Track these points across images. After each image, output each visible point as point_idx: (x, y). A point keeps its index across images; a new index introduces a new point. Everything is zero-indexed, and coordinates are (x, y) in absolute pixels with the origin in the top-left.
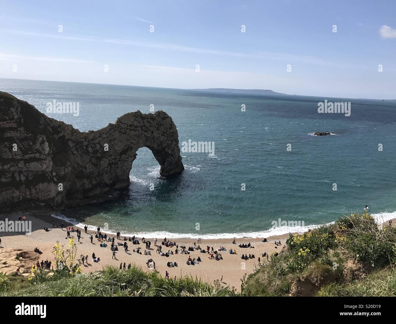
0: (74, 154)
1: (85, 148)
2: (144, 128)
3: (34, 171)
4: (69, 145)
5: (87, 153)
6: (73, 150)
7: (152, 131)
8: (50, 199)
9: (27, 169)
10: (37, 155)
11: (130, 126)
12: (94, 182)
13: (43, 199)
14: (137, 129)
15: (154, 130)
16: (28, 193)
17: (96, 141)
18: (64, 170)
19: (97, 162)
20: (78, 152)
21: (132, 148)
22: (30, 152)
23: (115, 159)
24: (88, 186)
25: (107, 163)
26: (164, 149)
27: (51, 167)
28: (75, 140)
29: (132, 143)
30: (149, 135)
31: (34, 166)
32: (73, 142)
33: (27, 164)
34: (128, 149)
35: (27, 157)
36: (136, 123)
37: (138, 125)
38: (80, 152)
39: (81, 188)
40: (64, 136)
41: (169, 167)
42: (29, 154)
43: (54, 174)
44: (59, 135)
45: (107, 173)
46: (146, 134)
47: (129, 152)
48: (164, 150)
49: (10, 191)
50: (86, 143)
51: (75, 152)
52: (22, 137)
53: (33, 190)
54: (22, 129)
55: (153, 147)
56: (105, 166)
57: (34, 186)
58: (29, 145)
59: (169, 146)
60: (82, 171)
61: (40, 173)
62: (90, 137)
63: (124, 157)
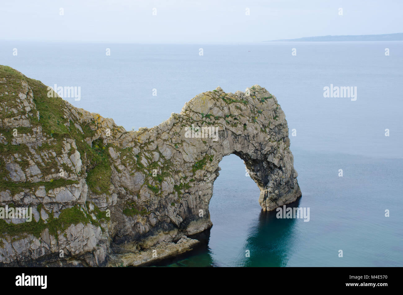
0: (119, 171)
1: (136, 159)
2: (230, 119)
3: (60, 203)
4: (109, 155)
5: (139, 167)
6: (116, 164)
7: (245, 125)
8: (88, 253)
9: (49, 201)
10: (65, 175)
11: (207, 116)
12: (154, 221)
13: (77, 252)
14: (219, 122)
15: (247, 123)
16: (53, 242)
17: (152, 146)
18: (107, 199)
19: (156, 184)
20: (126, 167)
21: (213, 156)
22: (53, 170)
23: (185, 178)
24: (143, 227)
25: (172, 186)
27: (85, 195)
28: (119, 146)
29: (211, 147)
30: (239, 133)
32: (117, 149)
33: (50, 192)
34: (204, 158)
35: (48, 178)
36: (216, 112)
37: (220, 114)
38: (129, 168)
39: (133, 232)
40: (101, 139)
42: (52, 173)
43: (91, 207)
44: (94, 138)
45: (173, 204)
46: (233, 129)
47: (208, 165)
48: (266, 158)
49: (26, 241)
50: (136, 150)
51: (121, 168)
52: (40, 143)
53: (61, 237)
54: (38, 129)
55: (247, 154)
56: (169, 191)
57: (63, 231)
58: (52, 158)
59: (273, 151)
60: (133, 201)
61: (70, 207)
62: (142, 139)
63: (199, 173)
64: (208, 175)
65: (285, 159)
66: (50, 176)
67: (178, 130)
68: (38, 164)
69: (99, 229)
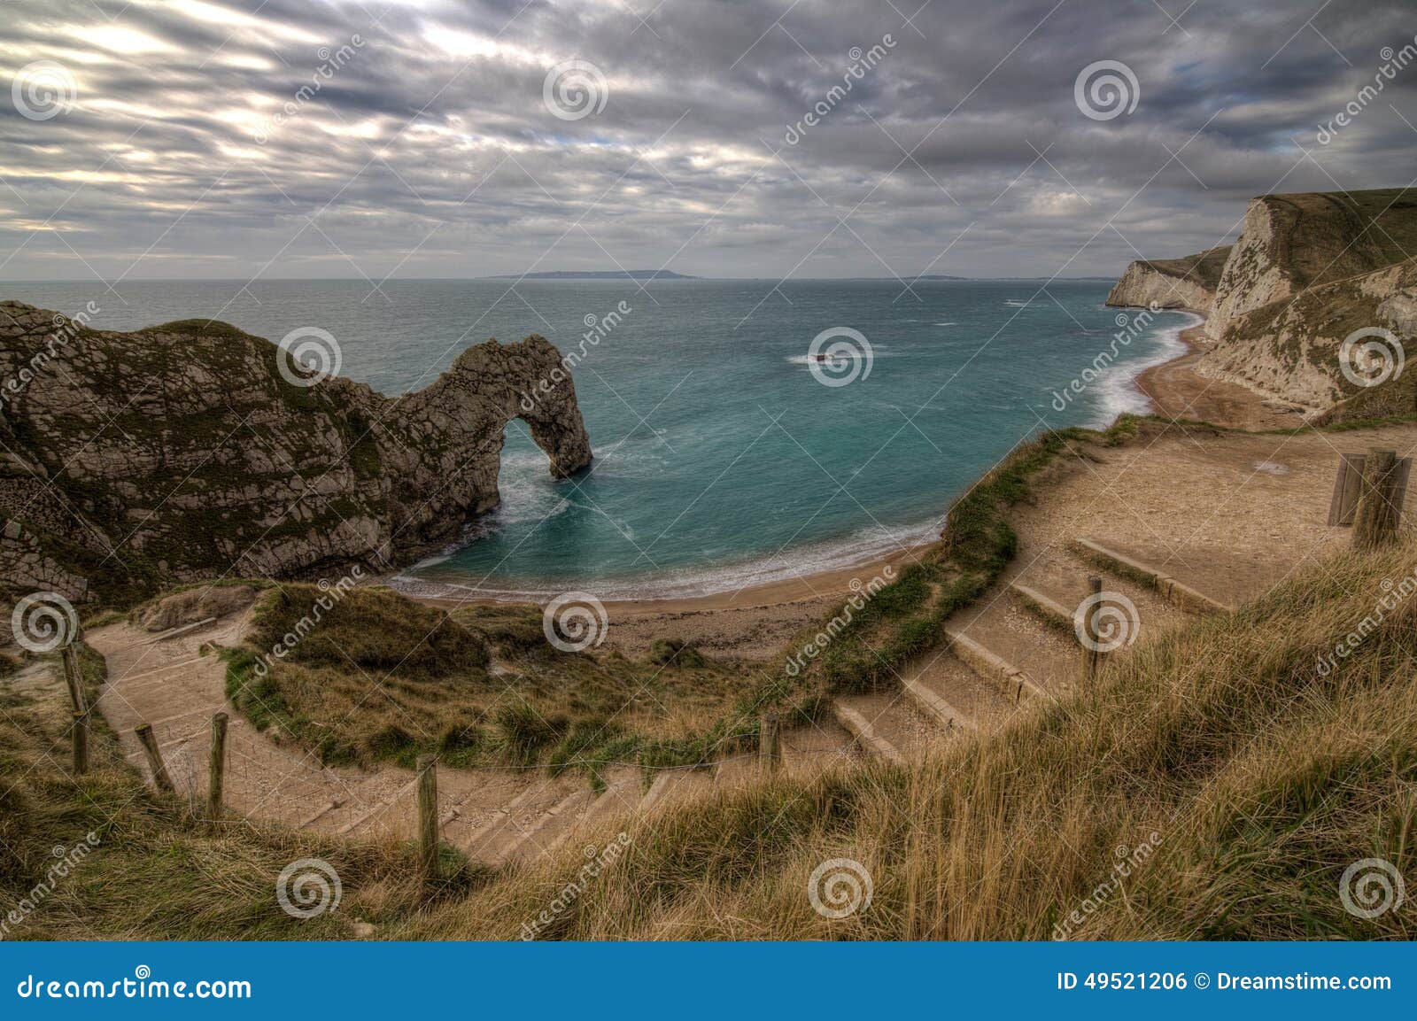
0: (387, 450)
1: (405, 432)
2: (510, 375)
3: (324, 495)
4: (371, 430)
5: (411, 442)
6: (382, 441)
7: (528, 382)
8: (370, 552)
9: (310, 492)
10: (324, 459)
11: (484, 374)
12: (437, 506)
13: (356, 552)
14: (498, 380)
15: (530, 379)
16: (325, 543)
17: (422, 415)
18: (379, 484)
19: (434, 461)
20: (394, 443)
21: (494, 422)
22: (307, 454)
24: (426, 515)
25: (453, 462)
26: (554, 418)
27: (352, 482)
29: (492, 412)
30: (523, 392)
31: (323, 483)
34: (487, 425)
35: (304, 465)
37: (498, 370)
41: (570, 457)
42: (306, 458)
44: (348, 410)
45: (456, 484)
46: (516, 388)
48: (555, 421)
49: (290, 545)
50: (403, 422)
51: (387, 445)
52: (284, 421)
53: (333, 536)
54: (280, 402)
55: (534, 417)
56: (450, 469)
57: (334, 528)
58: (303, 439)
59: (562, 411)
60: (409, 486)
61: (337, 498)
62: (408, 406)
63: (483, 444)
64: (493, 445)
65: (576, 419)
66: (305, 462)
67: (451, 393)
68: (286, 447)
69: (376, 522)
